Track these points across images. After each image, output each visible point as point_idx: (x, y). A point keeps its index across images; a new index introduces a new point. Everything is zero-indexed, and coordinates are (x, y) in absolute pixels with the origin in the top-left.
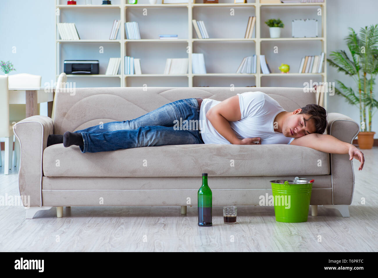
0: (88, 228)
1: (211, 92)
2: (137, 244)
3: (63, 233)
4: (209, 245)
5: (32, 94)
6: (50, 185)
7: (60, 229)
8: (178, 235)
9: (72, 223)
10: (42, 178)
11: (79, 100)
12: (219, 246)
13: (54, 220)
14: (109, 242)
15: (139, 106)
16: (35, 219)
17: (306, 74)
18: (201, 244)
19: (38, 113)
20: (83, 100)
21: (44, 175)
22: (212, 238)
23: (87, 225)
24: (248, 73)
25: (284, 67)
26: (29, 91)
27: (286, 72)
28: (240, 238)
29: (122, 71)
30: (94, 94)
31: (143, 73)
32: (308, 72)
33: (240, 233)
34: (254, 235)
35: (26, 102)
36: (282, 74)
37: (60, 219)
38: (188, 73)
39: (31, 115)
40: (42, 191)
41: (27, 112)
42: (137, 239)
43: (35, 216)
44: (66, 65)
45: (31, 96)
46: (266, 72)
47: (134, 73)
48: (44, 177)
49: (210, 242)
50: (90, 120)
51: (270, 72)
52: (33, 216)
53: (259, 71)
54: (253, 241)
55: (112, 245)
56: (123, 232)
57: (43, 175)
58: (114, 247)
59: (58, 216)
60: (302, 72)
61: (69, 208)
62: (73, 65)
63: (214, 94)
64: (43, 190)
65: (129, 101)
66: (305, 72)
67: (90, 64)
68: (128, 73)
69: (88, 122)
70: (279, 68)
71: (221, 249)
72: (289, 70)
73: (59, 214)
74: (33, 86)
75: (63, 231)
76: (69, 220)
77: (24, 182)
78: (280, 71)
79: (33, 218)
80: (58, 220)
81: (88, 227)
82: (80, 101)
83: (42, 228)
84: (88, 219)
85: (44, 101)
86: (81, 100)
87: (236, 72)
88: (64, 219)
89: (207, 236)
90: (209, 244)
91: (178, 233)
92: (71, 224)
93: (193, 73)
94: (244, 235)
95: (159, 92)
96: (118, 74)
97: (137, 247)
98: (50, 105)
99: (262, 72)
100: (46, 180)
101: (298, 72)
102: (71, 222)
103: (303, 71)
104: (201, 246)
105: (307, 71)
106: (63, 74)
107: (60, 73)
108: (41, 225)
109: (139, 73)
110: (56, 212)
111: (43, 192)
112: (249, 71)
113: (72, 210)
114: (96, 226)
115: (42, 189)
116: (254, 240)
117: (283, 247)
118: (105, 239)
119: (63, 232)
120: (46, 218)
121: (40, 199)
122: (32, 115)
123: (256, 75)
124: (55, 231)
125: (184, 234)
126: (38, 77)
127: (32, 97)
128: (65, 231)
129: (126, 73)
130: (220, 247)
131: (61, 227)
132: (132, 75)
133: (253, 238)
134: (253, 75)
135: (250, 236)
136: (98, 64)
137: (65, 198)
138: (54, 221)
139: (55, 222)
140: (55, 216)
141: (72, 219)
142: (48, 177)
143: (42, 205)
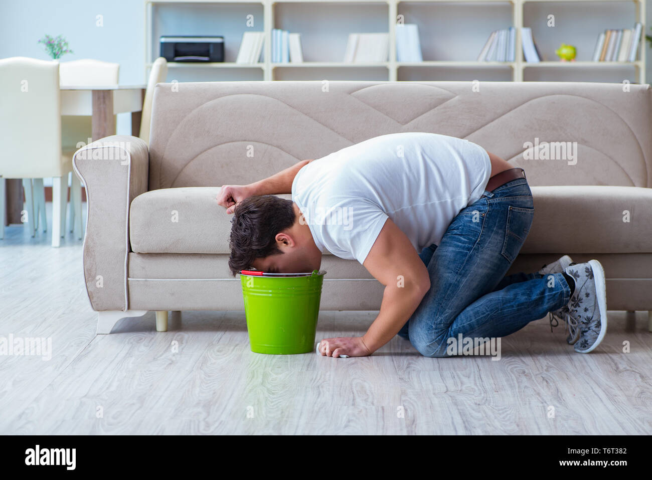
0: (218, 353)
1: (450, 91)
2: (318, 387)
3: (171, 364)
4: (461, 391)
5: (103, 97)
6: (143, 268)
7: (164, 356)
8: (395, 369)
9: (187, 342)
10: (128, 255)
11: (198, 106)
12: (481, 394)
13: (152, 336)
14: (262, 384)
15: (312, 117)
16: (113, 335)
17: (607, 64)
18: (445, 389)
19: (113, 132)
20: (204, 106)
21: (133, 250)
22: (464, 376)
23: (217, 348)
24: (499, 61)
25: (565, 51)
26: (98, 91)
27: (569, 60)
28: (520, 376)
29: (267, 56)
30: (225, 94)
31: (305, 59)
32: (611, 60)
33: (516, 365)
34: (545, 370)
35: (94, 112)
36: (563, 64)
37: (163, 334)
38: (388, 60)
39: (102, 135)
40: (128, 281)
41: (95, 129)
42: (316, 378)
43: (114, 329)
44: (164, 46)
45: (102, 100)
46: (533, 60)
47: (290, 60)
48: (131, 254)
49: (462, 386)
50: (219, 145)
51: (541, 59)
52: (111, 329)
53: (520, 57)
54: (545, 383)
55: (268, 390)
56: (287, 362)
57: (130, 251)
58: (273, 394)
59: (158, 330)
60: (600, 60)
61: (177, 314)
62: (176, 44)
63: (457, 95)
64: (129, 279)
65: (293, 108)
66: (604, 60)
67: (208, 44)
68: (279, 59)
69: (215, 148)
70: (557, 52)
71: (487, 400)
72: (574, 56)
73: (160, 325)
74: (106, 82)
75: (170, 359)
76: (179, 337)
77: (94, 263)
78: (557, 58)
79: (112, 333)
80: (159, 337)
81: (218, 351)
82: (200, 107)
83: (129, 354)
84: (217, 335)
85: (125, 111)
86: (202, 106)
87: (477, 59)
88: (170, 334)
89: (454, 372)
90: (460, 389)
91: (396, 365)
92: (185, 346)
93: (397, 59)
94: (526, 371)
95: (351, 91)
96: (259, 61)
97: (319, 394)
98: (137, 118)
99: (525, 60)
100: (135, 260)
101: (592, 60)
102: (184, 341)
103: (602, 59)
104: (445, 392)
105: (608, 58)
106: (161, 61)
107: (153, 60)
108: (128, 347)
109: (297, 61)
110: (155, 321)
111: (130, 282)
112: (501, 55)
113: (184, 317)
114: (234, 348)
115: (128, 276)
116: (547, 381)
117: (607, 395)
118: (253, 377)
119: (170, 362)
120: (135, 333)
121: (124, 296)
122: (104, 136)
123: (515, 65)
124: (154, 359)
125: (408, 367)
126: (113, 66)
127: (104, 102)
128: (174, 359)
129: (274, 60)
130: (483, 395)
131: (166, 351)
132: (285, 63)
133: (544, 376)
134: (508, 64)
135: (538, 372)
136: (222, 45)
137: (173, 294)
138: (152, 338)
139: (153, 341)
140: (152, 328)
141: (186, 335)
142: (139, 253)
143: (129, 308)
